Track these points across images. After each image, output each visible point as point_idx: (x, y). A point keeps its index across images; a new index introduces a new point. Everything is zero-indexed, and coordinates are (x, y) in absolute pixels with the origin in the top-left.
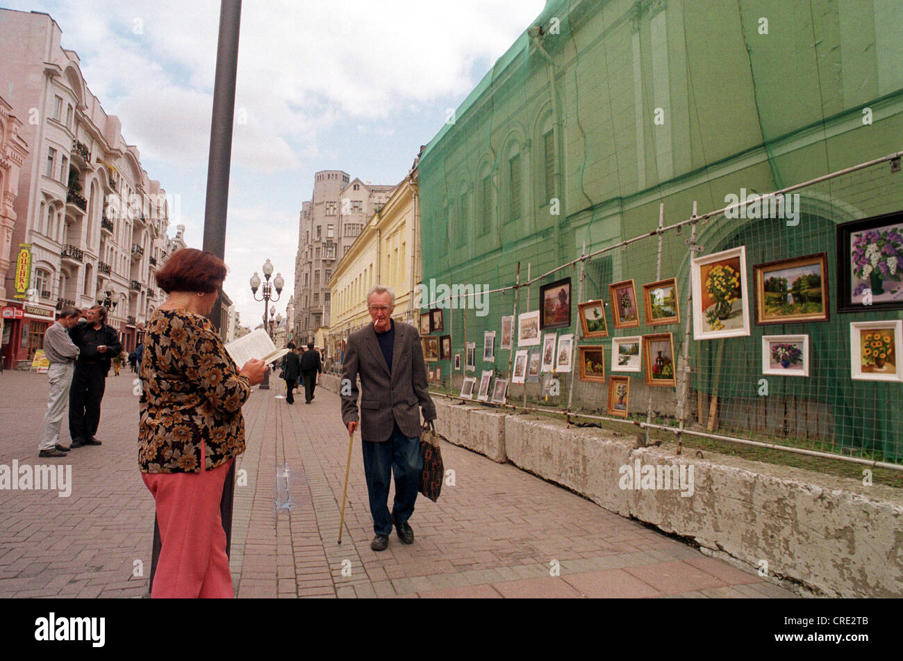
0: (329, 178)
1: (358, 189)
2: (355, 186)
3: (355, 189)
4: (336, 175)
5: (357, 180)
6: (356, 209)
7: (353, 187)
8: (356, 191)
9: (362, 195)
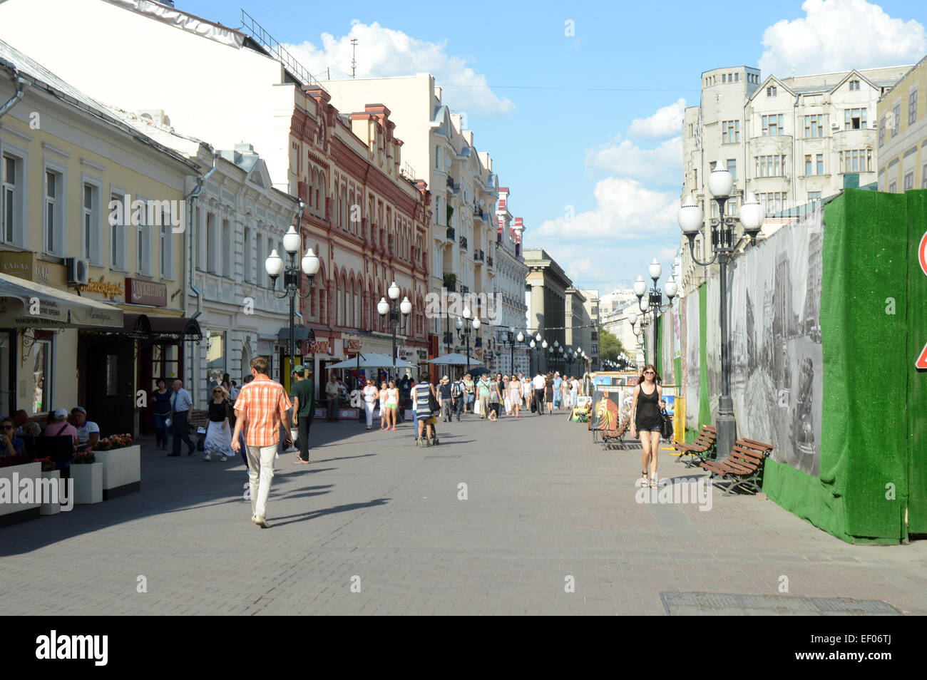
0: (724, 80)
1: (775, 94)
2: (769, 89)
3: (769, 94)
4: (737, 74)
5: (771, 79)
6: (773, 128)
7: (765, 90)
8: (772, 98)
9: (783, 101)
